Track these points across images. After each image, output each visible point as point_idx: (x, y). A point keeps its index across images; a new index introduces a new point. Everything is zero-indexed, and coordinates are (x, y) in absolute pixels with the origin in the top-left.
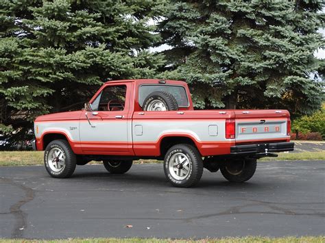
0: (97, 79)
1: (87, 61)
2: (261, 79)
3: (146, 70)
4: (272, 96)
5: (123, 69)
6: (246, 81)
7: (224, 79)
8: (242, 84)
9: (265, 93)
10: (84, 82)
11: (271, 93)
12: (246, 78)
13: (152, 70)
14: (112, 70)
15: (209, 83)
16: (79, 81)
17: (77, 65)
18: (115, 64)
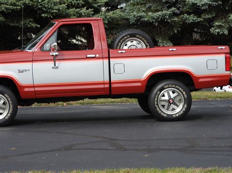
0: (30, 21)
1: (17, 3)
2: (207, 16)
3: (84, 10)
4: (218, 33)
5: (55, 11)
6: (192, 18)
7: (167, 17)
8: (187, 21)
9: (212, 30)
10: (17, 25)
11: (217, 31)
12: (192, 15)
13: (90, 10)
14: (44, 12)
15: (153, 22)
16: (12, 24)
17: (6, 9)
18: (46, 6)
